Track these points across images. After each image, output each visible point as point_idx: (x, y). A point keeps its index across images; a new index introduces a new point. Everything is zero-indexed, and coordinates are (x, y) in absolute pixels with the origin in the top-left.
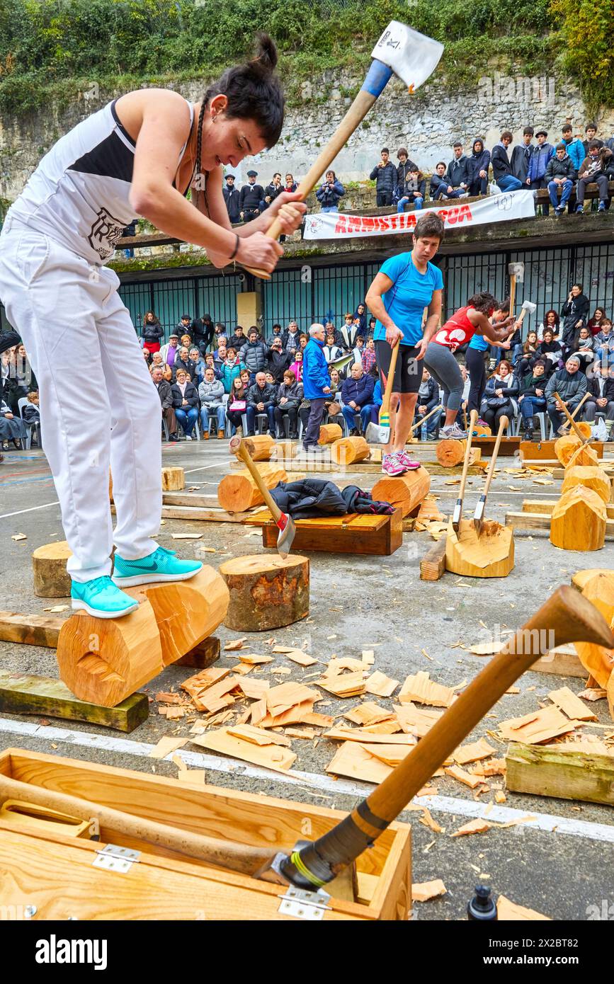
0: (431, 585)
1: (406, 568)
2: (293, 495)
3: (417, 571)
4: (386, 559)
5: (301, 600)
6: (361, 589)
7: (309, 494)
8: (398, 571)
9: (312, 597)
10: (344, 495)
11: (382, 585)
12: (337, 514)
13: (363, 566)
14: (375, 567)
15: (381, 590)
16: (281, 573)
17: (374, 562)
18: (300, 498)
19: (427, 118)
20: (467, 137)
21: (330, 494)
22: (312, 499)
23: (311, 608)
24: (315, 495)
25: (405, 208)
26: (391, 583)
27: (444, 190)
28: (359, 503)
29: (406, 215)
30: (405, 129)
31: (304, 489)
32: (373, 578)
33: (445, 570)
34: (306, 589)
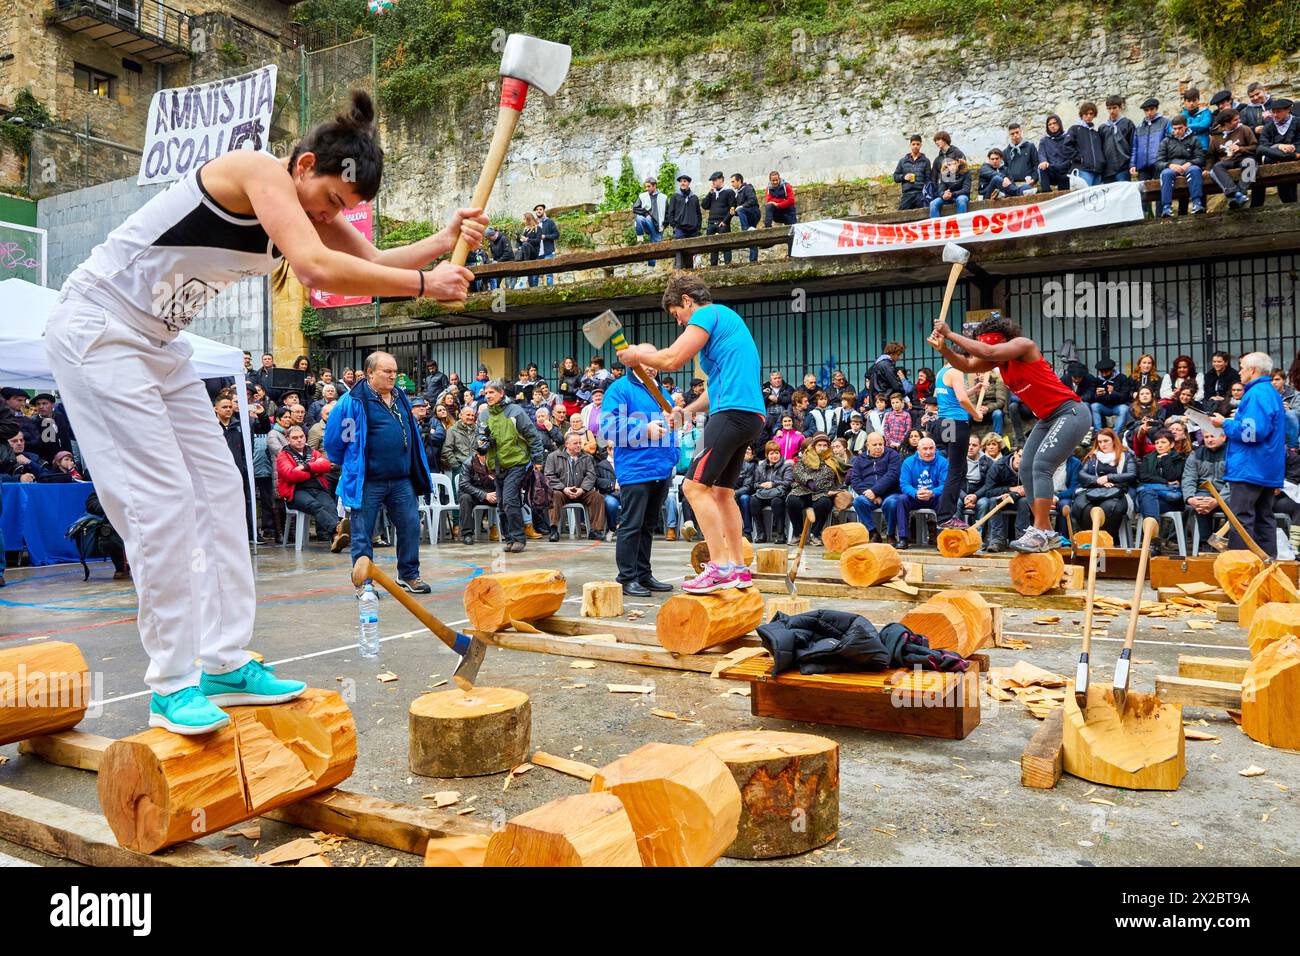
0: (1043, 797)
1: (993, 764)
2: (801, 634)
3: (1014, 769)
4: (955, 745)
5: (824, 813)
6: (923, 797)
7: (827, 634)
8: (981, 769)
9: (842, 807)
10: (884, 636)
11: (958, 793)
12: (874, 667)
13: (919, 757)
14: (940, 760)
15: (956, 800)
16: (791, 765)
17: (936, 751)
18: (812, 639)
19: (965, 91)
20: (1026, 114)
21: (863, 634)
22: (832, 643)
23: (843, 825)
24: (837, 636)
25: (941, 211)
26: (972, 789)
27: (998, 185)
28: (909, 651)
29: (944, 220)
30: (934, 107)
31: (818, 625)
32: (939, 778)
33: (1064, 771)
34: (833, 794)
